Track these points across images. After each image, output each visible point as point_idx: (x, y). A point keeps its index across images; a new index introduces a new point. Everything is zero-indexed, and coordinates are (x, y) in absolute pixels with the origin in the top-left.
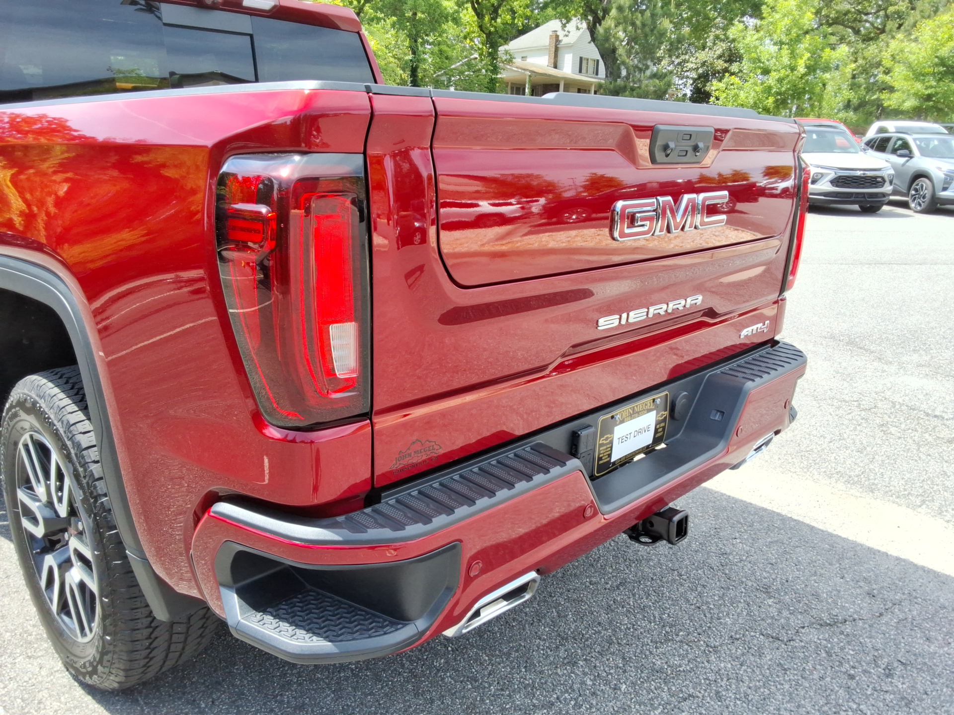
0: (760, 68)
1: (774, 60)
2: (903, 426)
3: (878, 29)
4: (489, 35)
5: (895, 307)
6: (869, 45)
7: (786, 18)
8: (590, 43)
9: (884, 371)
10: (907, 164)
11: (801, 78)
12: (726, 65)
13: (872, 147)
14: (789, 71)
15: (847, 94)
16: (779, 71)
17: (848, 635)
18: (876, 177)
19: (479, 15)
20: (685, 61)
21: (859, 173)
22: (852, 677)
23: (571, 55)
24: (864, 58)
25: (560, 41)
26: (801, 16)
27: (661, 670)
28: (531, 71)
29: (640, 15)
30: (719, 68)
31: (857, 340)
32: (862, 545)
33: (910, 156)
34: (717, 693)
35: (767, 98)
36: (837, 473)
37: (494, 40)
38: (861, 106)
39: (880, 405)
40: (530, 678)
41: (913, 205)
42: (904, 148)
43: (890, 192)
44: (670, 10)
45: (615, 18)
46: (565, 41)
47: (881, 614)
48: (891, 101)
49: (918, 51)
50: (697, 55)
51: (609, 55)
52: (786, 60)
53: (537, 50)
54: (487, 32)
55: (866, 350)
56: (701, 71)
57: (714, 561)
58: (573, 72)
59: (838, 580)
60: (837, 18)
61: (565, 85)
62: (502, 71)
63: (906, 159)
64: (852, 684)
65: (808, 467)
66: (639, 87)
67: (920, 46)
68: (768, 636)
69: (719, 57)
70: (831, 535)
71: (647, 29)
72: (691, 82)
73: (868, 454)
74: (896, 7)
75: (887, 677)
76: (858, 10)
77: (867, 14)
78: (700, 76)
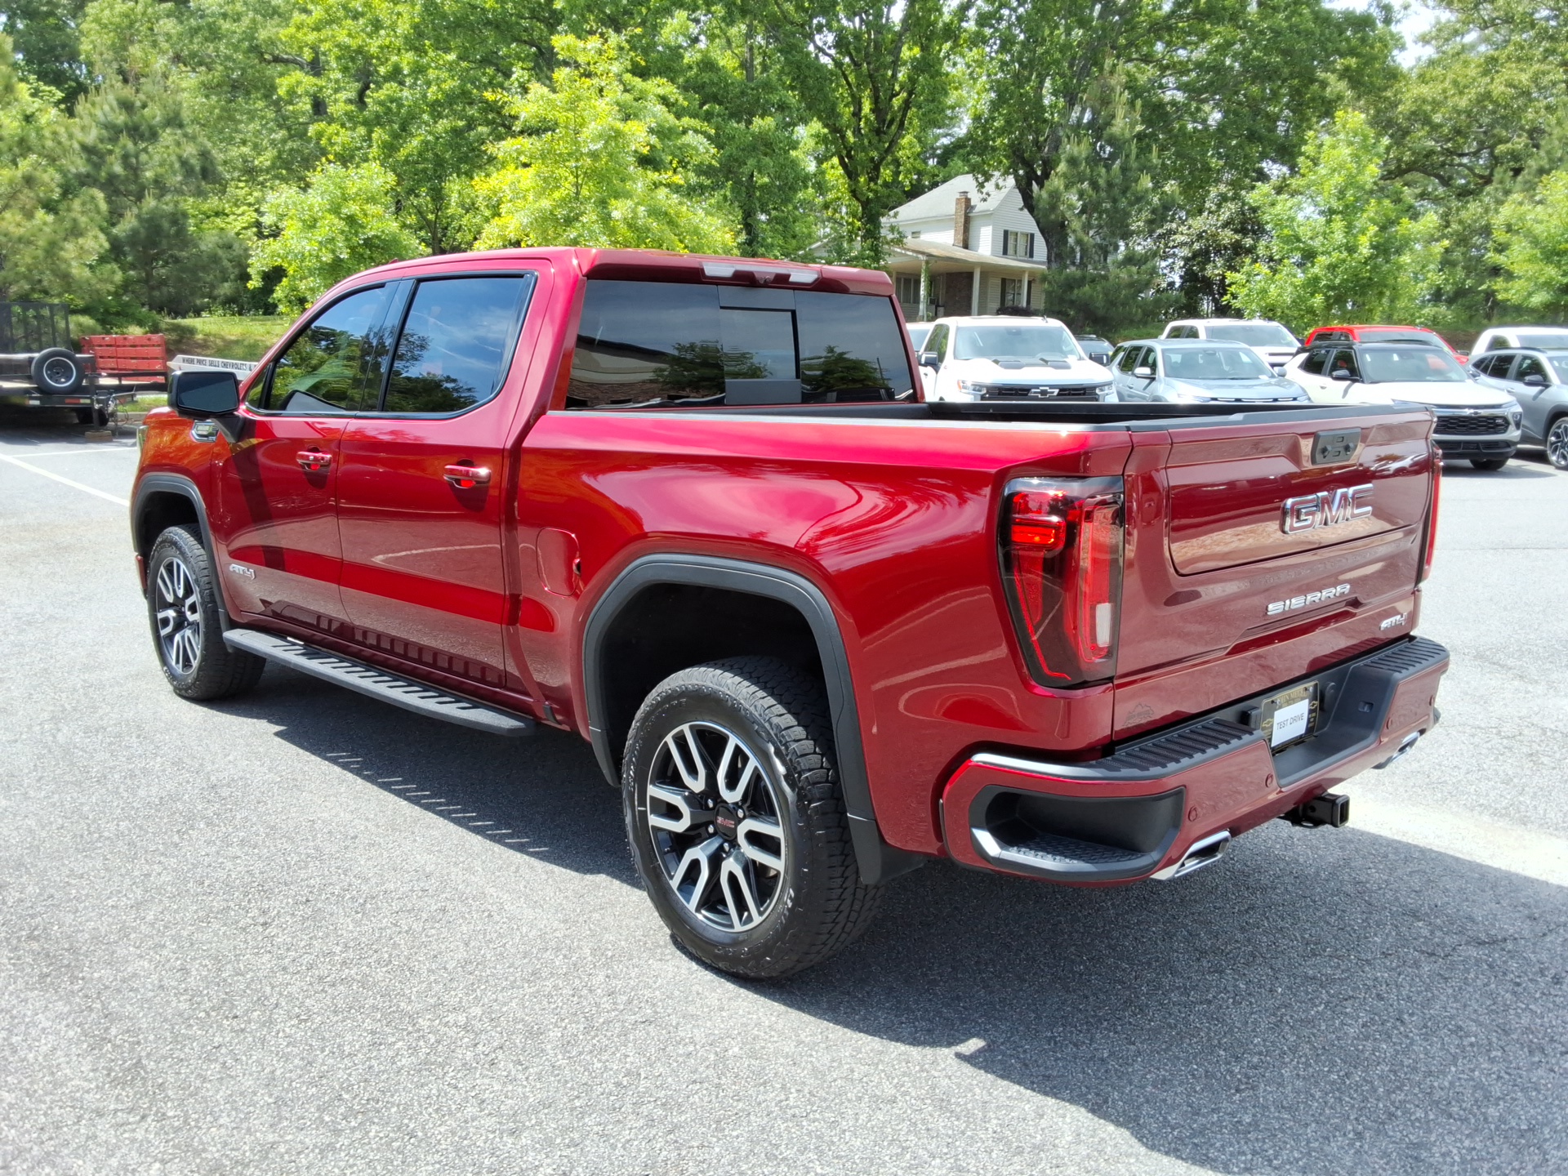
0: (1297, 249)
1: (1321, 238)
2: (1558, 756)
3: (1481, 177)
4: (865, 204)
5: (1537, 609)
6: (1467, 202)
7: (1336, 174)
8: (1021, 209)
9: (1527, 692)
10: (1542, 396)
11: (1365, 263)
12: (1237, 237)
13: (1485, 370)
14: (1345, 254)
15: (1437, 278)
16: (1329, 253)
17: (1509, 952)
18: (1494, 418)
19: (851, 174)
20: (1171, 232)
21: (1468, 412)
22: (1518, 984)
23: (990, 228)
24: (1461, 222)
25: (973, 207)
26: (1360, 172)
27: (1314, 978)
28: (929, 255)
29: (1103, 170)
30: (1226, 241)
31: (1488, 653)
32: (1517, 875)
33: (1545, 383)
34: (1378, 995)
35: (1312, 295)
36: (1481, 805)
37: (872, 211)
38: (1459, 294)
39: (1526, 732)
40: (1179, 982)
41: (1554, 458)
42: (1532, 372)
43: (1518, 439)
44: (1150, 161)
45: (1065, 175)
46: (979, 206)
47: (1544, 935)
48: (1509, 292)
49: (1546, 218)
50: (1190, 221)
51: (1054, 230)
52: (1339, 237)
53: (937, 222)
54: (864, 199)
55: (1502, 666)
56: (1196, 246)
57: (1349, 888)
58: (994, 253)
59: (1493, 905)
60: (1415, 162)
61: (982, 273)
62: (886, 257)
63: (1539, 388)
64: (1520, 989)
65: (1444, 800)
66: (1105, 278)
67: (1550, 210)
68: (1423, 952)
69: (1226, 225)
70: (1481, 866)
71: (1116, 191)
72: (1182, 263)
73: (1515, 786)
74: (1509, 145)
75: (1556, 984)
76: (1447, 150)
77: (1462, 155)
78: (1195, 255)
